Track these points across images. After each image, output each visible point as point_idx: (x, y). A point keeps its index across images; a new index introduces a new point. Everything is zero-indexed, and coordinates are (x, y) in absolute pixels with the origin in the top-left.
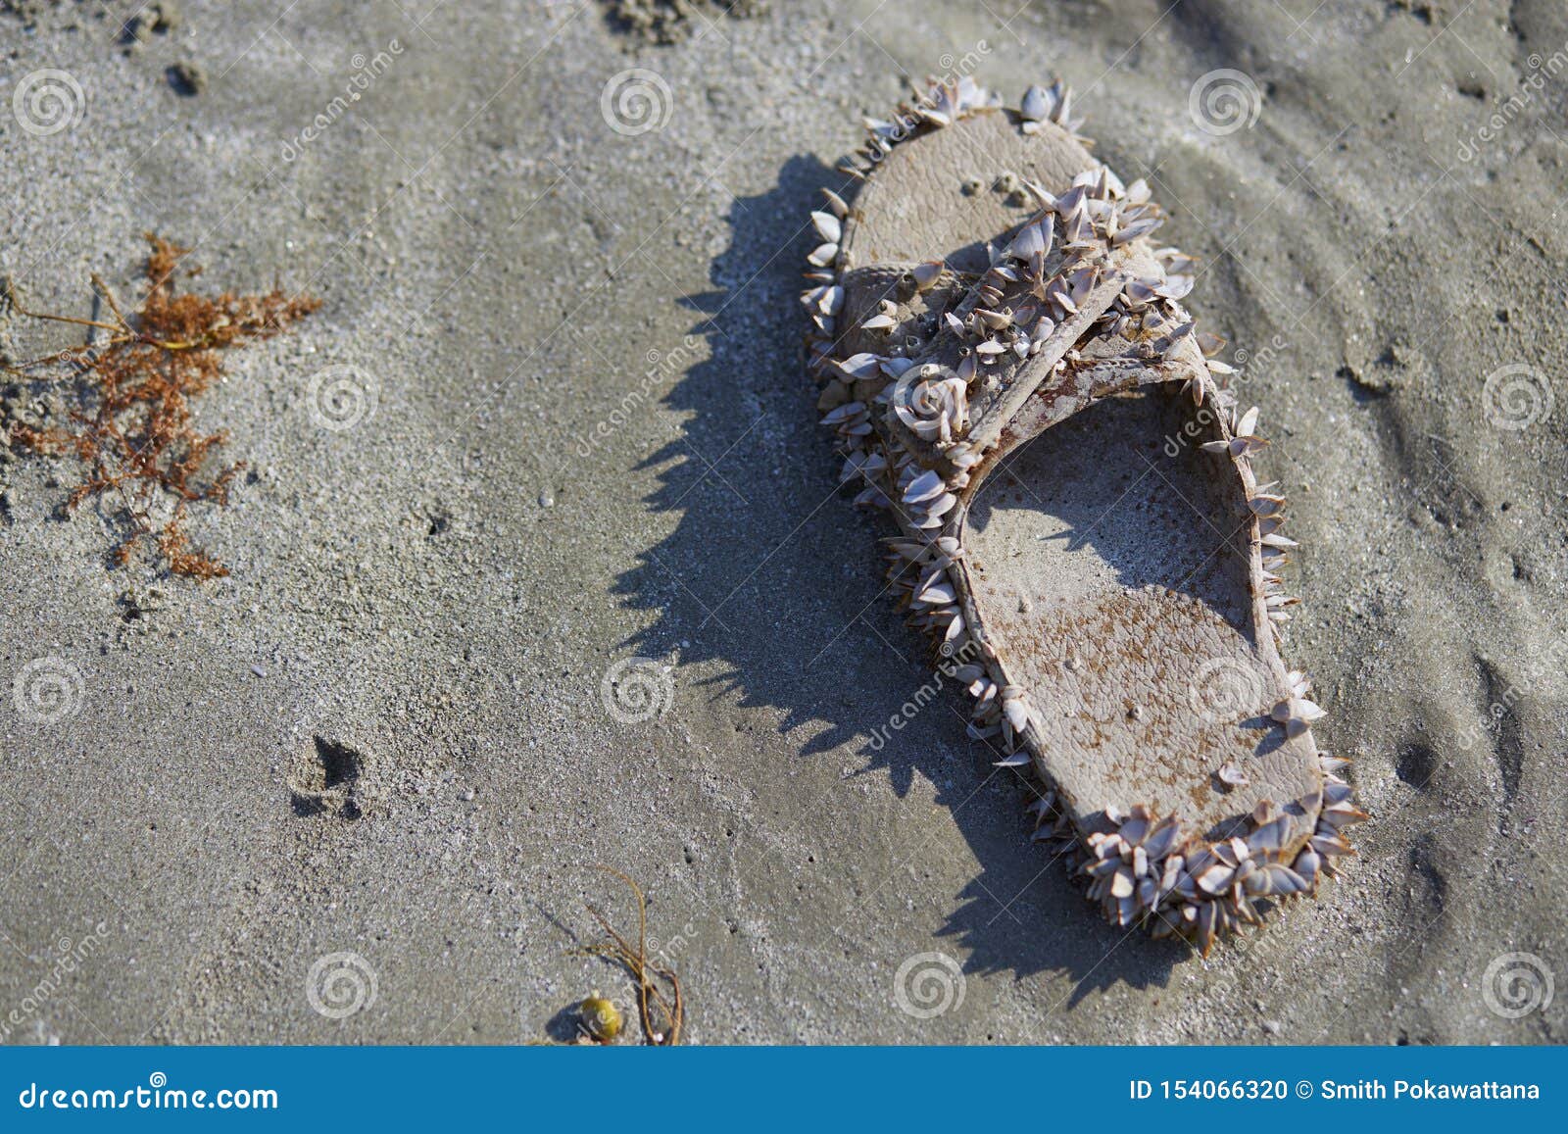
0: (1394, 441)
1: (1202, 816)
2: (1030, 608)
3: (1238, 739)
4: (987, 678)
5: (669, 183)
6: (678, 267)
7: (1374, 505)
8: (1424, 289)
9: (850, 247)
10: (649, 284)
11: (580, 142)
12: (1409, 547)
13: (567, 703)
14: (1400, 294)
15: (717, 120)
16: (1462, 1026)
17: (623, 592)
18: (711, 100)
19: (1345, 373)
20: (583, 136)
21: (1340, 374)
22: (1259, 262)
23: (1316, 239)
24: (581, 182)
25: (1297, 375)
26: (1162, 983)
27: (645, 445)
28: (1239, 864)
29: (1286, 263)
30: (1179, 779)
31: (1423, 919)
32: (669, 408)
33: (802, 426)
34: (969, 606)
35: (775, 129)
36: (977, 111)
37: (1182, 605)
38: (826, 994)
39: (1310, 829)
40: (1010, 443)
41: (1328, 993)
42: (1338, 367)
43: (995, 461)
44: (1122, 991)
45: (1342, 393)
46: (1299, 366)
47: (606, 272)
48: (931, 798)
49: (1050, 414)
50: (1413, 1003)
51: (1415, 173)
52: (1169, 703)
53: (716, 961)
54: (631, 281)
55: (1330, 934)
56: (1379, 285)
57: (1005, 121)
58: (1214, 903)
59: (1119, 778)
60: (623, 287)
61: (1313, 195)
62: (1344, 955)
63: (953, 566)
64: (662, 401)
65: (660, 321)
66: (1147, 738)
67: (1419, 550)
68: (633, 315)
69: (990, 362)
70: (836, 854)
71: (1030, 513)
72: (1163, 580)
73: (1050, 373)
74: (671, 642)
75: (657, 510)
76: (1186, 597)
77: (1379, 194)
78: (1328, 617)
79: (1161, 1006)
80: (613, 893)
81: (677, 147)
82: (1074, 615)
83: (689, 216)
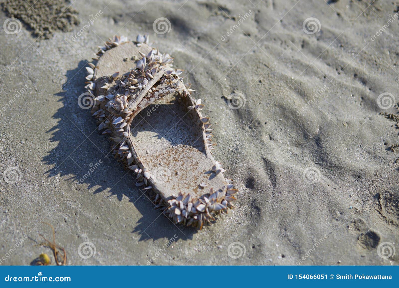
0: (237, 112)
1: (197, 195)
2: (149, 152)
3: (204, 177)
4: (139, 168)
5: (50, 69)
6: (53, 87)
7: (233, 126)
8: (240, 77)
9: (96, 75)
10: (46, 92)
11: (27, 62)
12: (243, 135)
13: (31, 188)
14: (235, 79)
15: (61, 55)
16: (268, 241)
17: (44, 161)
18: (60, 50)
19: (223, 97)
20: (27, 60)
21: (222, 98)
22: (199, 75)
23: (213, 69)
24: (27, 71)
25: (211, 99)
26: (191, 239)
27: (48, 127)
28: (207, 204)
29: (206, 75)
30: (190, 187)
31: (256, 218)
32: (54, 118)
33: (88, 120)
34: (133, 150)
35: (76, 55)
36: (126, 42)
37: (187, 148)
38: (104, 249)
39: (224, 195)
40: (139, 109)
41: (234, 238)
42: (221, 96)
43: (136, 114)
44: (181, 241)
45: (223, 101)
46: (212, 97)
47: (35, 90)
48: (128, 201)
49: (149, 102)
50: (255, 237)
51: (235, 53)
52: (186, 170)
53: (74, 244)
54: (42, 91)
55: (233, 225)
56: (229, 77)
57: (133, 44)
58: (202, 215)
59: (175, 189)
60: (40, 93)
61: (211, 59)
62: (237, 229)
63: (128, 140)
64: (52, 117)
65: (50, 99)
66: (181, 179)
67: (246, 135)
68: (42, 98)
69: (133, 91)
70: (104, 216)
71: (147, 132)
72: (182, 143)
73: (148, 92)
74: (58, 171)
75: (52, 141)
76: (188, 146)
77: (227, 58)
78: (225, 152)
79: (191, 245)
80: (46, 231)
81: (51, 61)
82: (160, 153)
83: (56, 76)
